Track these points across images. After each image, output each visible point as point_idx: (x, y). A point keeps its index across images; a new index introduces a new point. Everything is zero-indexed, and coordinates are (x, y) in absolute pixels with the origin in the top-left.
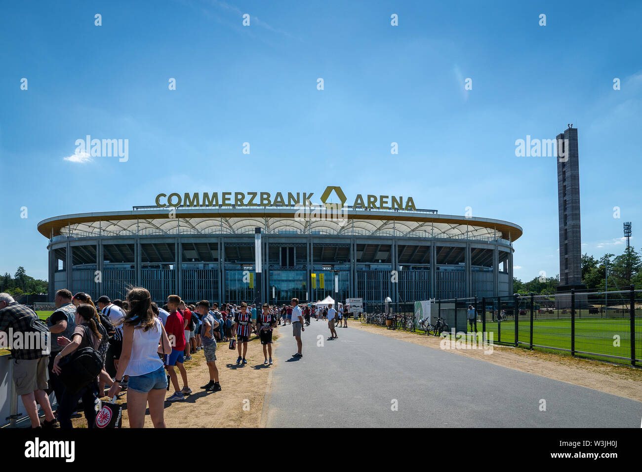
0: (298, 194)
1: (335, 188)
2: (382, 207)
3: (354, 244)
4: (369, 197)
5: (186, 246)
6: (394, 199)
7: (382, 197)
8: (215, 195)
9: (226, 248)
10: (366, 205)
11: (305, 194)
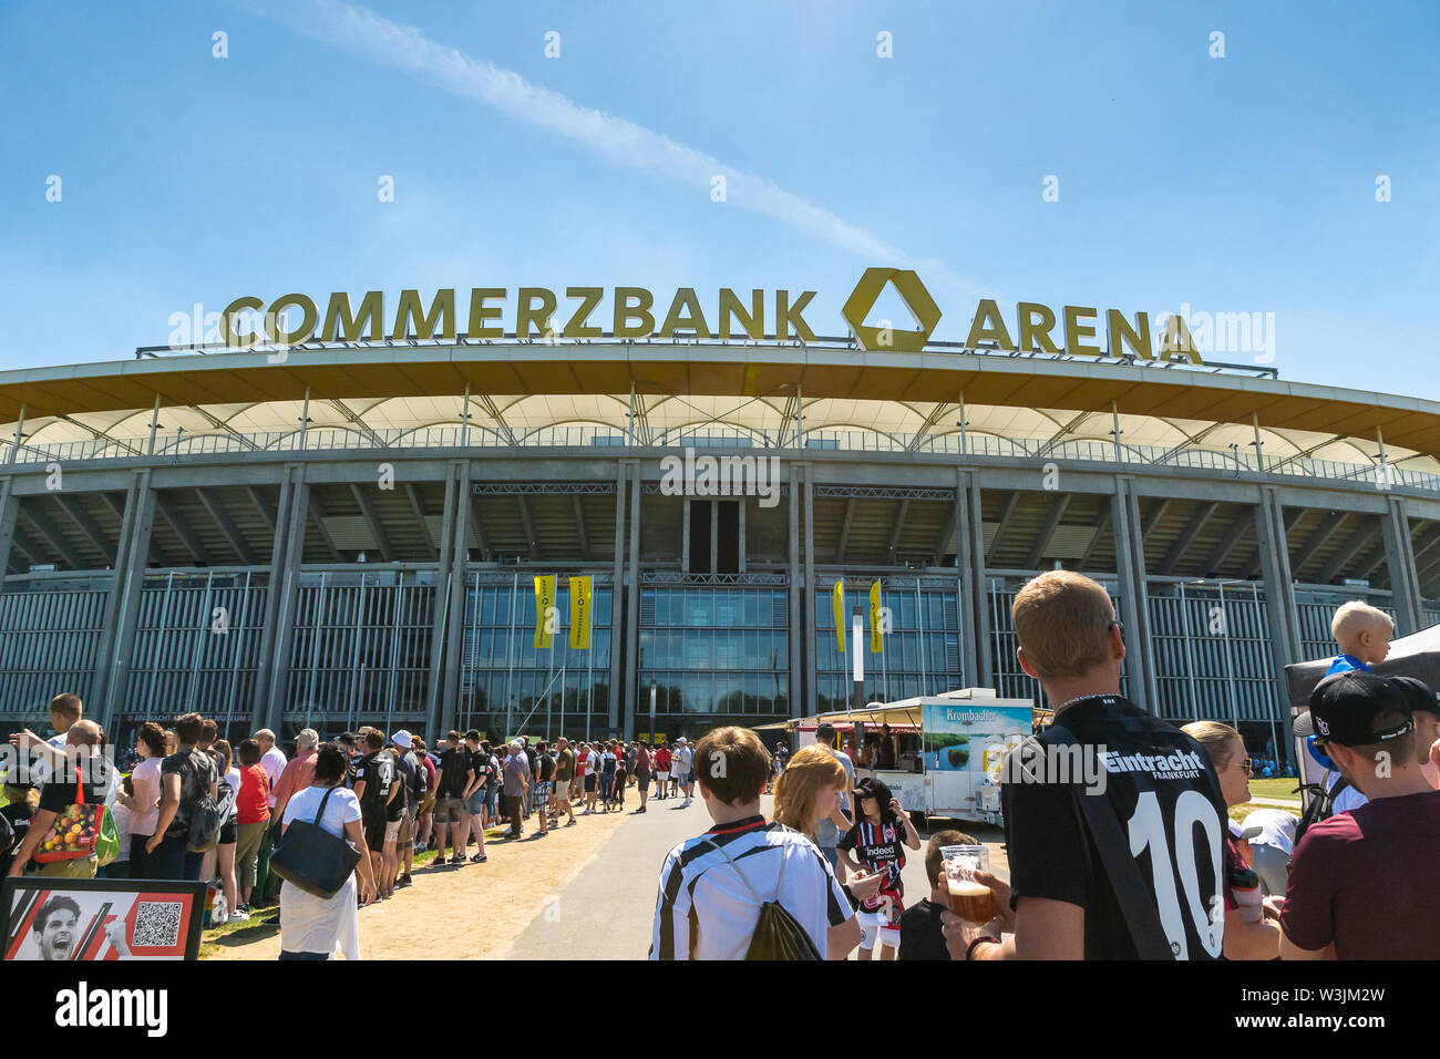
0: (758, 295)
1: (896, 275)
2: (1074, 347)
3: (969, 491)
4: (1025, 309)
5: (327, 498)
6: (1115, 318)
7: (1071, 313)
8: (445, 300)
9: (475, 499)
10: (1015, 340)
11: (782, 296)
